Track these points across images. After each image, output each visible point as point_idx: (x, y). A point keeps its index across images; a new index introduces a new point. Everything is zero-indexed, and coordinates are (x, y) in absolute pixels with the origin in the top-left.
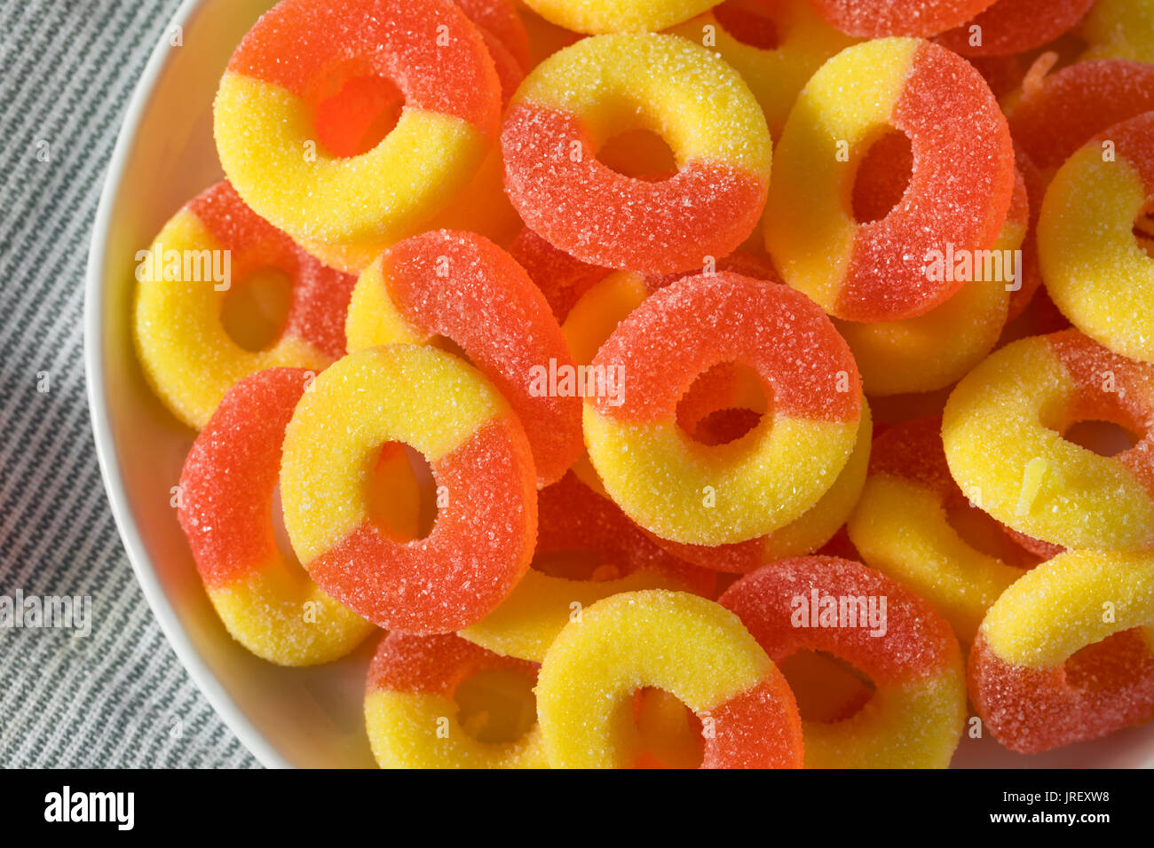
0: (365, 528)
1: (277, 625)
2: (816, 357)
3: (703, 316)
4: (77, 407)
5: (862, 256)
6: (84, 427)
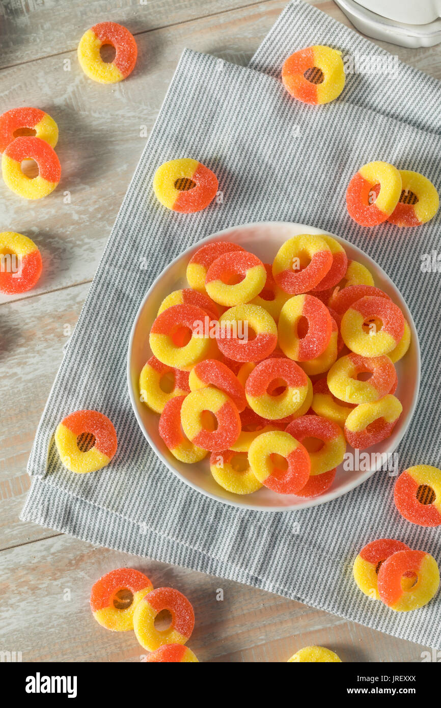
0: (203, 430)
1: (187, 455)
3: (268, 370)
5: (301, 347)
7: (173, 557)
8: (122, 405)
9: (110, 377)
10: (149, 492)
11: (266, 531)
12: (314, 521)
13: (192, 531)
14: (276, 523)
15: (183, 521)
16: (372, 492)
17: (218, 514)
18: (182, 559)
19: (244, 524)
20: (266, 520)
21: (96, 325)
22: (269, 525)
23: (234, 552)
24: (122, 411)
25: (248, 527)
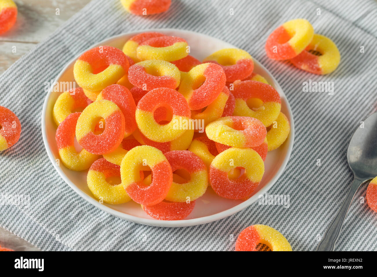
0: (91, 133)
1: (72, 157)
2: (181, 103)
3: (160, 92)
4: (39, 128)
5: (195, 94)
6: (40, 132)
7: (28, 235)
8: (34, 121)
9: (33, 98)
10: (30, 181)
11: (116, 237)
12: (160, 243)
13: (53, 219)
14: (127, 234)
15: (49, 209)
16: (219, 238)
17: (80, 215)
18: (36, 238)
19: (99, 227)
20: (119, 230)
21: (38, 61)
22: (121, 234)
23: (82, 242)
24: (34, 125)
25: (102, 230)
